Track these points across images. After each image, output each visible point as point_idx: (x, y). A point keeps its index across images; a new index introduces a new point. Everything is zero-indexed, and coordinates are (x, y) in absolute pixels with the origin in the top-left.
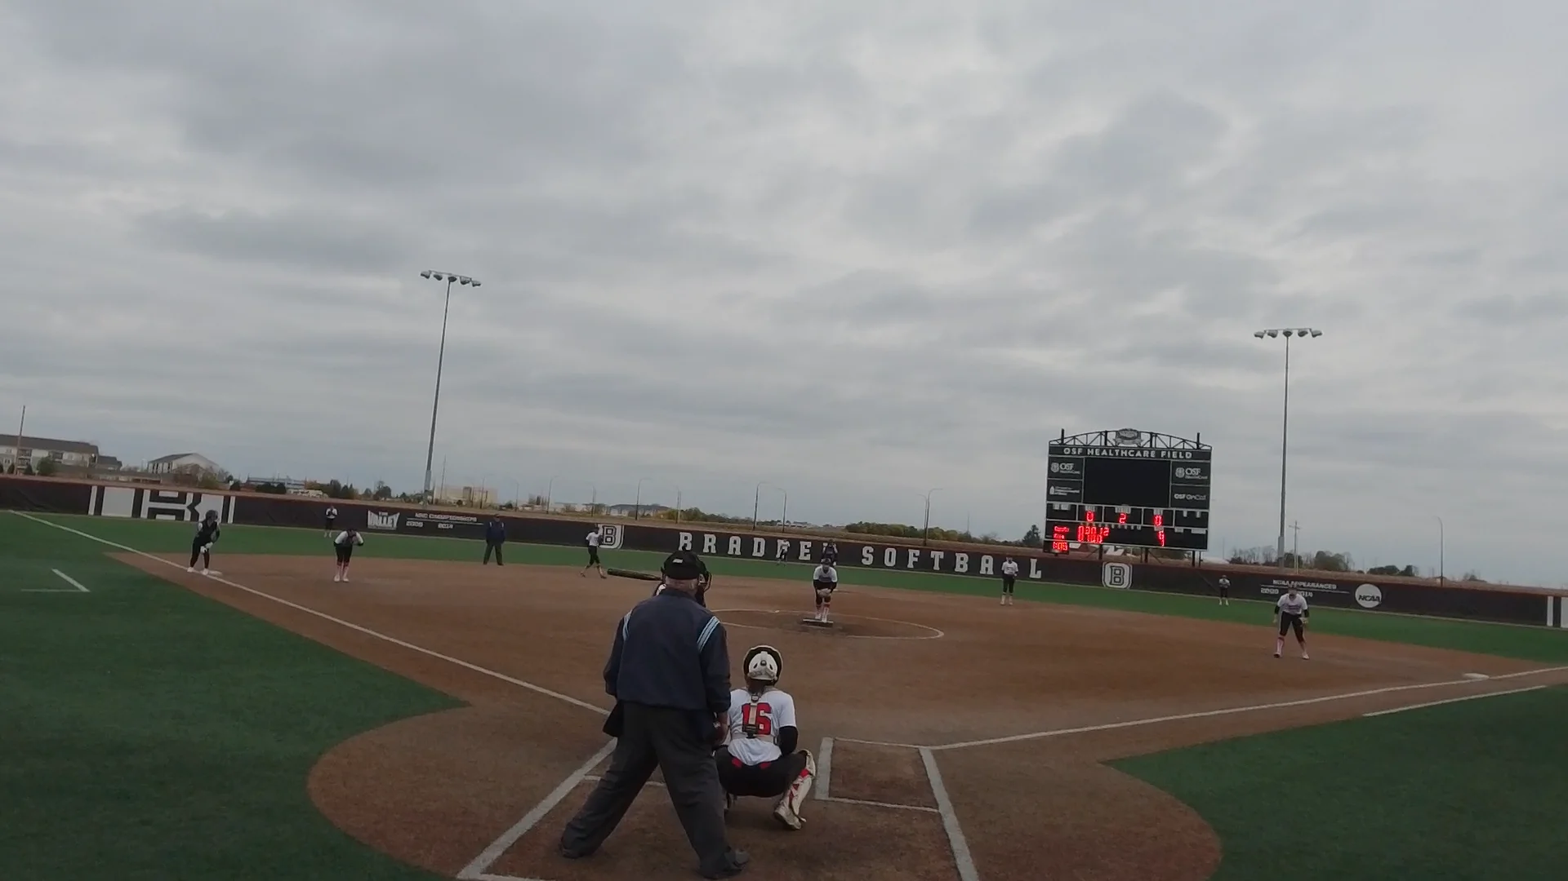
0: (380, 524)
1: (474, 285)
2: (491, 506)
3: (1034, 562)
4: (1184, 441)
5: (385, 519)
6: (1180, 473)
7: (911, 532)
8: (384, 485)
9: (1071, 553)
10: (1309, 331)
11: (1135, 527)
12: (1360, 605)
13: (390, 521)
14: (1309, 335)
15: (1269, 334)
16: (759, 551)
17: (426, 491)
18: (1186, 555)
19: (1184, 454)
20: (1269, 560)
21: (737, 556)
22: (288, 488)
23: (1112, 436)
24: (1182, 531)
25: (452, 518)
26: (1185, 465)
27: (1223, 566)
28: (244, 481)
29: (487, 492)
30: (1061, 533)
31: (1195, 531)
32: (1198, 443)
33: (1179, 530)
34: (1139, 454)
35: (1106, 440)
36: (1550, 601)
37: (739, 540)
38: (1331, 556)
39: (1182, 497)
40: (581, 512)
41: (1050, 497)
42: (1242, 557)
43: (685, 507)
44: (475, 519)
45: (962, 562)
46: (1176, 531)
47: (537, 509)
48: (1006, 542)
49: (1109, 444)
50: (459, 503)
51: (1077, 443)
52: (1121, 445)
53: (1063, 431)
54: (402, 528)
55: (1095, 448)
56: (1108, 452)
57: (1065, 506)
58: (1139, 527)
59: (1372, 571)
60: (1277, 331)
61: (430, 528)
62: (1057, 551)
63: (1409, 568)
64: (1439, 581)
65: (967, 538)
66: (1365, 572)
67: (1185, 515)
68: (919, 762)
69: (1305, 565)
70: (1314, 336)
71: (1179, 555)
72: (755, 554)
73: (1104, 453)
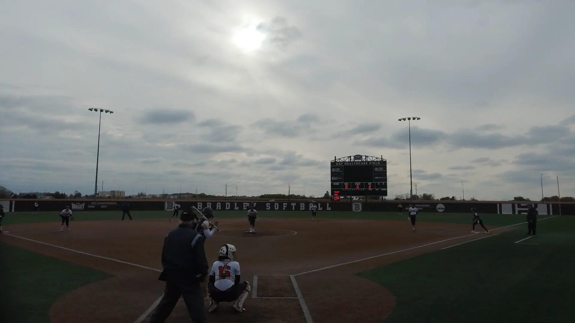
0: (77, 208)
1: (110, 113)
2: (123, 198)
3: (328, 204)
4: (377, 158)
5: (79, 206)
6: (376, 169)
7: (283, 196)
8: (78, 192)
9: (341, 200)
10: (416, 118)
11: (362, 190)
12: (437, 211)
13: (81, 206)
14: (416, 119)
15: (403, 120)
16: (228, 207)
17: (95, 193)
18: (380, 198)
19: (377, 163)
20: (408, 198)
21: (220, 210)
22: (37, 196)
23: (352, 158)
24: (378, 190)
25: (106, 203)
26: (378, 167)
27: (392, 201)
28: (18, 194)
29: (121, 192)
30: (336, 193)
31: (383, 189)
32: (382, 159)
33: (377, 189)
34: (362, 164)
35: (351, 159)
36: (498, 205)
37: (220, 204)
38: (428, 195)
39: (377, 178)
40: (159, 198)
41: (332, 181)
42: (399, 198)
43: (199, 193)
44: (116, 203)
45: (302, 206)
46: (376, 190)
47: (141, 198)
48: (318, 198)
49: (351, 161)
50: (109, 197)
51: (341, 161)
52: (356, 161)
53: (335, 157)
54: (86, 209)
55: (347, 162)
56: (351, 164)
57: (337, 184)
58: (364, 189)
59: (442, 199)
60: (405, 118)
61: (98, 208)
62: (336, 200)
63: (453, 197)
64: (463, 201)
65: (304, 197)
66: (439, 200)
67: (379, 184)
68: (290, 280)
69: (420, 198)
70: (418, 119)
71: (378, 198)
72: (227, 208)
73: (350, 164)
